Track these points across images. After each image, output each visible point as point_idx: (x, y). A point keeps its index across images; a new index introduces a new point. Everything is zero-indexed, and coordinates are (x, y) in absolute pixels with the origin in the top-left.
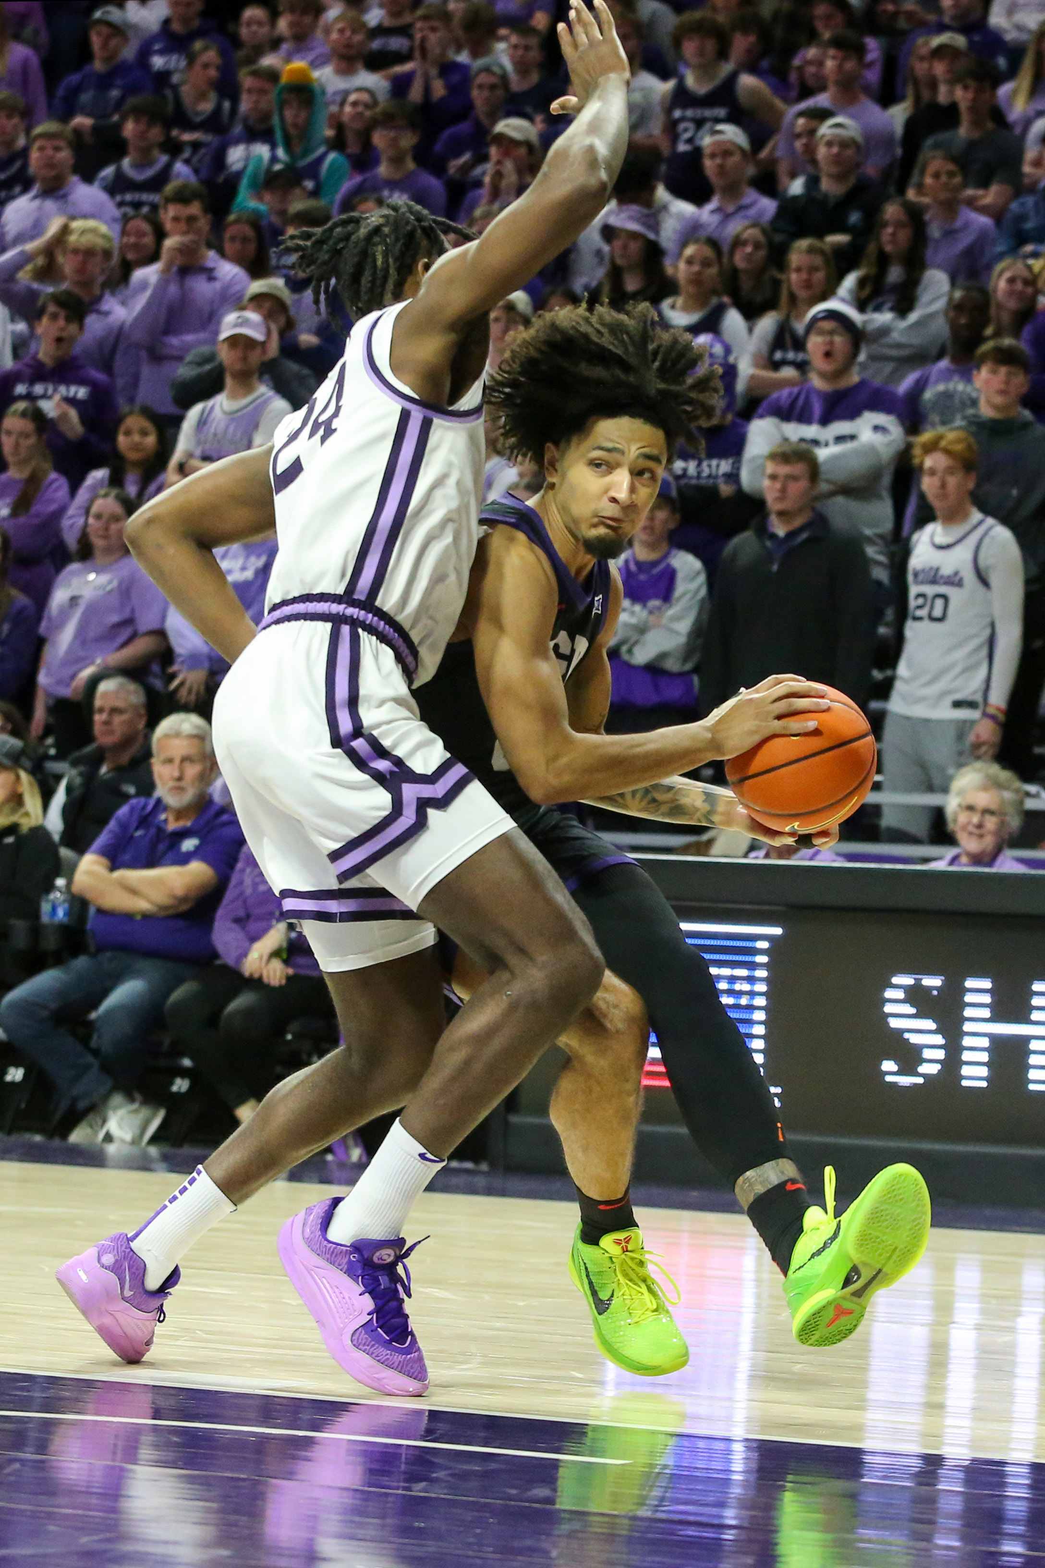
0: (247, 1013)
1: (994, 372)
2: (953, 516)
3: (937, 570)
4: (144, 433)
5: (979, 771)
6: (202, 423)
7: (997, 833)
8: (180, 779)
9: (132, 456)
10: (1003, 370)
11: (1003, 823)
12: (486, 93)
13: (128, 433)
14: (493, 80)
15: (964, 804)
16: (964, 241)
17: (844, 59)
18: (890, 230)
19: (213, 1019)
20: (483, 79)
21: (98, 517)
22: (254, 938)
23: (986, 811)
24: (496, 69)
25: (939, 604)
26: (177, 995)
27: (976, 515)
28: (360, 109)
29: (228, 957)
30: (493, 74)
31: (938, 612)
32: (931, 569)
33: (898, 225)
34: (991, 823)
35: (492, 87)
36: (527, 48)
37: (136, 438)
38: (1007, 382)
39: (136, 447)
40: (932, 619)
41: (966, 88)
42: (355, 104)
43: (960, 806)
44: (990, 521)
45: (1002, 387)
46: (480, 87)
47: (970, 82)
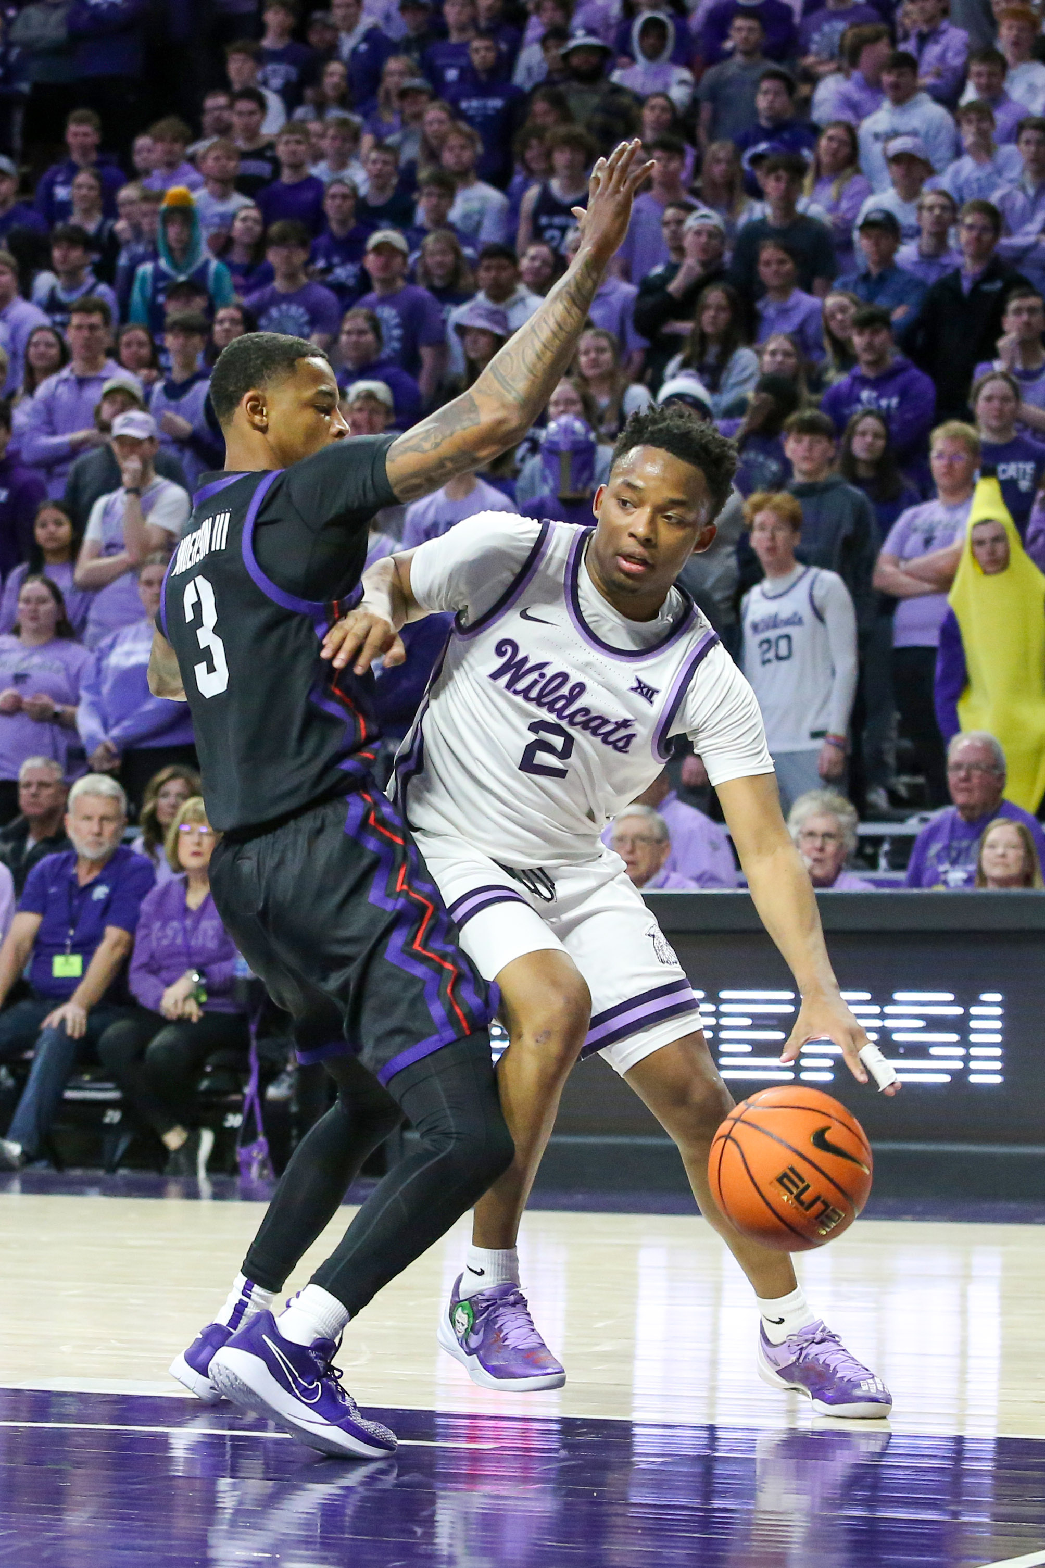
0: (170, 1048)
1: (798, 441)
2: (782, 568)
3: (776, 616)
4: (58, 523)
5: (815, 799)
6: (107, 512)
7: (836, 855)
8: (99, 834)
9: (50, 545)
10: (806, 439)
11: (841, 846)
12: (338, 201)
13: (44, 525)
14: (345, 190)
15: (805, 830)
16: (796, 319)
17: (669, 160)
18: (711, 313)
19: (140, 1053)
20: (335, 189)
21: (27, 601)
22: (169, 983)
23: (827, 835)
24: (347, 181)
25: (783, 644)
26: (111, 1031)
27: (799, 568)
28: (250, 224)
29: (146, 1001)
30: (345, 185)
31: (783, 651)
32: (770, 617)
33: (719, 308)
34: (831, 847)
35: (344, 197)
36: (385, 163)
37: (52, 528)
38: (810, 449)
39: (52, 537)
40: (779, 658)
41: (778, 179)
42: (244, 220)
43: (800, 832)
44: (814, 570)
45: (807, 454)
46: (334, 197)
47: (782, 173)
